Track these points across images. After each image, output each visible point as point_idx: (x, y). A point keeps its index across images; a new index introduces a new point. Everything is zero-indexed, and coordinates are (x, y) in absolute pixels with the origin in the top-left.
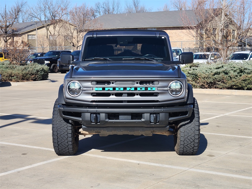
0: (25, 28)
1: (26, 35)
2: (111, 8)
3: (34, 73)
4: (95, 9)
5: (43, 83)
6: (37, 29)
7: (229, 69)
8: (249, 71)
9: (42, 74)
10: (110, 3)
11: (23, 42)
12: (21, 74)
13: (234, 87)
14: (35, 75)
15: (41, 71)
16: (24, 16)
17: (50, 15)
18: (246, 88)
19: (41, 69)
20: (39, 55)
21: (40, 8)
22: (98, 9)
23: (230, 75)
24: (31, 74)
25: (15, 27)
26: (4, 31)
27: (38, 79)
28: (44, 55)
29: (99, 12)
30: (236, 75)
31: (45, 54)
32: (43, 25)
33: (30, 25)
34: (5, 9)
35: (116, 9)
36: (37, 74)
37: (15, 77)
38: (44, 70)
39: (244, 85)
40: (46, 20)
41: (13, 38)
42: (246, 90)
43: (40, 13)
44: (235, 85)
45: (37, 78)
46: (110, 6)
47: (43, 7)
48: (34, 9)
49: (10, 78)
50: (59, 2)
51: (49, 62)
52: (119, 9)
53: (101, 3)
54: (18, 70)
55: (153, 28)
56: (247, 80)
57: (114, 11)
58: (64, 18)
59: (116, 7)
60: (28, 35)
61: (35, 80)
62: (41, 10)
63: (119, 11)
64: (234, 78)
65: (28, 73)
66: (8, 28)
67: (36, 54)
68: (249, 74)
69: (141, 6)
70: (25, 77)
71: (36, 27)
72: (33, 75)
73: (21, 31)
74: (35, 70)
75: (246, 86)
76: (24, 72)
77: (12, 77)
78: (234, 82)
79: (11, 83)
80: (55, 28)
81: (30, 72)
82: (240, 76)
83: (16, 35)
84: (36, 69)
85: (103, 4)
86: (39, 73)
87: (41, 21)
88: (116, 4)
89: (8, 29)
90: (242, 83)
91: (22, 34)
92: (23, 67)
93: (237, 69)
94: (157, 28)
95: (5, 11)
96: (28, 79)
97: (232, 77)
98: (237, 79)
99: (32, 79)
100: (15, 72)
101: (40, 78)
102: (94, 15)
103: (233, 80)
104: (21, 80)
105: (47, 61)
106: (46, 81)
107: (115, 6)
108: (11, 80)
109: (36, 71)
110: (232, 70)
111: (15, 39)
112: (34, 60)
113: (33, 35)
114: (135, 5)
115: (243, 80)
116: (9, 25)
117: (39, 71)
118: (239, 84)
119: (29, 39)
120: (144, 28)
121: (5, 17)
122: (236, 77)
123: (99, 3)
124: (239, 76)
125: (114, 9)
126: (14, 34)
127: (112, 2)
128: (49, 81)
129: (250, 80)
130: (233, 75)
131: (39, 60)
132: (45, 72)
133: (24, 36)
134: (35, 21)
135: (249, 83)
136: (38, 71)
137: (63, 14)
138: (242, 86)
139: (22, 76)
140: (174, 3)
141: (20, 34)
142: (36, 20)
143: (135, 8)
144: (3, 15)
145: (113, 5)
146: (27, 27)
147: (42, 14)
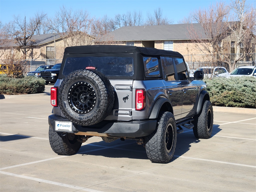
0: (45, 39)
1: (45, 47)
2: (133, 20)
3: (29, 86)
4: (115, 21)
5: (38, 96)
6: (55, 41)
7: (211, 85)
8: (230, 88)
9: (37, 87)
10: (132, 15)
11: (41, 54)
12: (15, 87)
13: (216, 103)
14: (30, 88)
15: (36, 84)
16: (45, 28)
17: (69, 27)
18: (227, 105)
19: (36, 82)
20: (47, 67)
21: (58, 20)
22: (118, 22)
23: (212, 91)
24: (26, 87)
25: (34, 39)
26: (23, 42)
27: (33, 92)
28: (52, 68)
29: (120, 24)
30: (218, 91)
31: (53, 66)
32: (61, 37)
33: (50, 37)
34: (24, 21)
35: (138, 21)
36: (32, 87)
37: (9, 90)
38: (40, 83)
39: (225, 101)
40: (64, 32)
41: (32, 49)
42: (228, 106)
43: (58, 25)
44: (216, 102)
45: (31, 91)
46: (131, 18)
47: (61, 19)
48: (53, 21)
49: (4, 91)
50: (77, 14)
51: (56, 75)
52: (141, 21)
53: (122, 15)
54: (13, 83)
55: (170, 40)
56: (228, 96)
57: (136, 23)
58: (82, 30)
59: (138, 19)
60: (47, 47)
61: (29, 93)
62: (59, 22)
63: (140, 23)
64: (216, 94)
65: (22, 86)
66: (27, 39)
67: (44, 66)
68: (230, 90)
69: (164, 19)
70: (19, 90)
71: (54, 39)
72: (28, 88)
73: (40, 43)
74: (29, 83)
75: (228, 103)
76: (18, 85)
77: (6, 90)
78: (215, 98)
79: (5, 95)
80: (73, 40)
81: (24, 85)
82: (222, 92)
83: (35, 47)
84: (31, 82)
85: (123, 16)
86: (34, 86)
87: (59, 33)
88: (137, 16)
89: (27, 41)
90: (224, 99)
91: (40, 46)
92: (18, 80)
93: (219, 86)
94: (173, 40)
95: (24, 23)
96: (22, 92)
97: (213, 93)
98: (218, 96)
99: (26, 92)
100: (9, 85)
101: (35, 91)
102: (113, 27)
103: (215, 96)
104: (16, 92)
105: (54, 74)
106: (41, 94)
107: (136, 18)
108: (5, 93)
109: (31, 84)
110: (215, 86)
111: (35, 50)
112: (41, 72)
113: (52, 47)
114: (157, 17)
115: (225, 97)
116: (28, 37)
117: (34, 84)
118: (220, 101)
119: (48, 50)
120: (161, 40)
121: (24, 28)
122: (217, 94)
123: (119, 16)
124: (220, 92)
125: (136, 21)
126: (33, 46)
127: (134, 14)
128: (44, 94)
129: (231, 96)
130: (214, 91)
131: (46, 73)
132: (41, 85)
133: (42, 48)
134: (53, 33)
135: (230, 99)
136: (32, 84)
137: (81, 26)
138: (223, 102)
139: (16, 89)
140: (194, 16)
141: (39, 46)
142: (55, 32)
143: (157, 20)
144: (23, 27)
145: (135, 17)
146: (47, 38)
147: (59, 27)
